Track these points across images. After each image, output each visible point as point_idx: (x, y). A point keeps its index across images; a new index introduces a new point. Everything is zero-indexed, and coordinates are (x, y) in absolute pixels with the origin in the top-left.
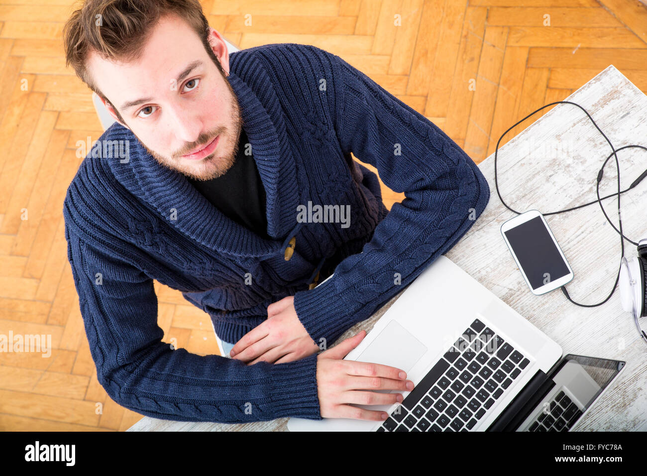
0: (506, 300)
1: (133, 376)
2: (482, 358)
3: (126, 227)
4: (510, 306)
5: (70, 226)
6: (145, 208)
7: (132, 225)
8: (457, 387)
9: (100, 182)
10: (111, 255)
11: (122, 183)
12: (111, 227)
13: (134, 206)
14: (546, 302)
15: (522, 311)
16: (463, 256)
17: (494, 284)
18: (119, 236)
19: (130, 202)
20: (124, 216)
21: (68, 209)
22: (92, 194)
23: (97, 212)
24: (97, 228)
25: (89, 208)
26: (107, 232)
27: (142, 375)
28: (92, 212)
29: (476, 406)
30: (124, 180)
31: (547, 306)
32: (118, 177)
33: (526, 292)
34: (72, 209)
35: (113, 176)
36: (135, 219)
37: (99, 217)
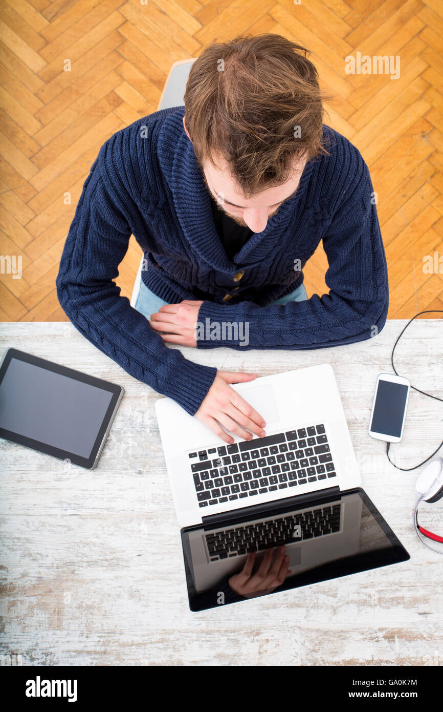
0: (349, 423)
1: (83, 298)
2: (309, 452)
3: (140, 191)
4: (349, 429)
5: (100, 163)
6: (163, 186)
7: (145, 191)
8: (281, 458)
9: (143, 146)
10: (116, 204)
11: (160, 159)
12: (129, 184)
13: (155, 180)
14: (372, 444)
15: (353, 438)
16: (342, 375)
17: (349, 408)
18: (131, 194)
19: (155, 176)
20: (144, 182)
21: (106, 149)
22: (131, 151)
23: (126, 167)
24: (119, 178)
25: (122, 159)
26: (124, 186)
27: (90, 303)
28: (122, 164)
29: (283, 480)
30: (163, 157)
31: (370, 446)
32: (159, 152)
33: (366, 427)
34: (109, 151)
35: (156, 148)
36: (150, 189)
37: (125, 171)
